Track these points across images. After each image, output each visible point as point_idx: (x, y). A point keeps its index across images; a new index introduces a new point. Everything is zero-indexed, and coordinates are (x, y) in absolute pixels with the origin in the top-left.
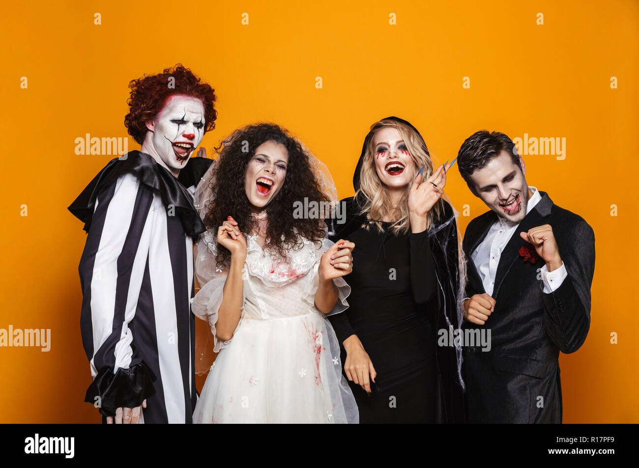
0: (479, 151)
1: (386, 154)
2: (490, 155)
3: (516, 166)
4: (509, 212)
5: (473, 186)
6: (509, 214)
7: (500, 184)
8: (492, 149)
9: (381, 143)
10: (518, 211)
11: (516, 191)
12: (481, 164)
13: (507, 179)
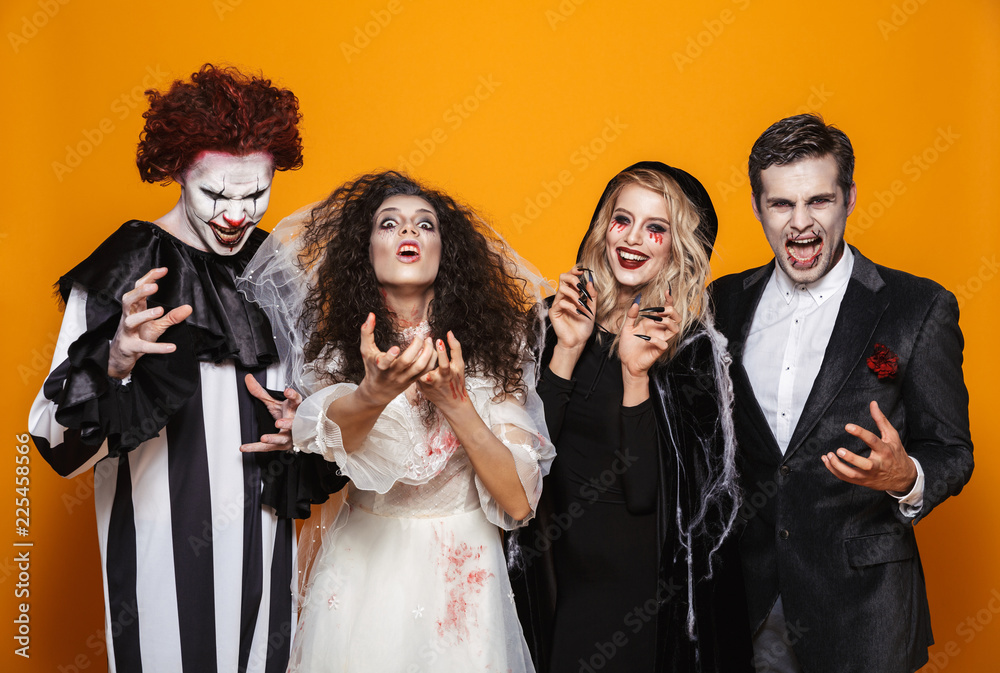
0: (791, 138)
1: (626, 229)
2: (806, 148)
3: (839, 189)
4: (794, 263)
5: (758, 188)
6: (793, 265)
7: (800, 205)
8: (814, 140)
9: (624, 211)
10: (811, 267)
11: (821, 229)
12: (786, 156)
13: (816, 200)
